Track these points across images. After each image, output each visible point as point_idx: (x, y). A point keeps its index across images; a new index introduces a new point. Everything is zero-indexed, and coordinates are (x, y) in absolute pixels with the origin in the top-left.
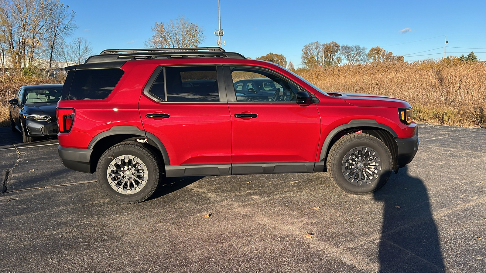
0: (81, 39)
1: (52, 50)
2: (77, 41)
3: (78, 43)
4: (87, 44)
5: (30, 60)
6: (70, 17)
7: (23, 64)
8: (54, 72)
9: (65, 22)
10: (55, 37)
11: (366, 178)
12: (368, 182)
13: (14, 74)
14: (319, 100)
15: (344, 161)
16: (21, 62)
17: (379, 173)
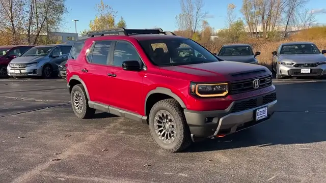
1: (289, 19)
2: (304, 11)
5: (273, 26)
8: (288, 34)
10: (293, 9)
11: (169, 138)
12: (170, 142)
13: (262, 36)
14: (147, 68)
15: (155, 120)
16: (267, 28)
17: (175, 135)
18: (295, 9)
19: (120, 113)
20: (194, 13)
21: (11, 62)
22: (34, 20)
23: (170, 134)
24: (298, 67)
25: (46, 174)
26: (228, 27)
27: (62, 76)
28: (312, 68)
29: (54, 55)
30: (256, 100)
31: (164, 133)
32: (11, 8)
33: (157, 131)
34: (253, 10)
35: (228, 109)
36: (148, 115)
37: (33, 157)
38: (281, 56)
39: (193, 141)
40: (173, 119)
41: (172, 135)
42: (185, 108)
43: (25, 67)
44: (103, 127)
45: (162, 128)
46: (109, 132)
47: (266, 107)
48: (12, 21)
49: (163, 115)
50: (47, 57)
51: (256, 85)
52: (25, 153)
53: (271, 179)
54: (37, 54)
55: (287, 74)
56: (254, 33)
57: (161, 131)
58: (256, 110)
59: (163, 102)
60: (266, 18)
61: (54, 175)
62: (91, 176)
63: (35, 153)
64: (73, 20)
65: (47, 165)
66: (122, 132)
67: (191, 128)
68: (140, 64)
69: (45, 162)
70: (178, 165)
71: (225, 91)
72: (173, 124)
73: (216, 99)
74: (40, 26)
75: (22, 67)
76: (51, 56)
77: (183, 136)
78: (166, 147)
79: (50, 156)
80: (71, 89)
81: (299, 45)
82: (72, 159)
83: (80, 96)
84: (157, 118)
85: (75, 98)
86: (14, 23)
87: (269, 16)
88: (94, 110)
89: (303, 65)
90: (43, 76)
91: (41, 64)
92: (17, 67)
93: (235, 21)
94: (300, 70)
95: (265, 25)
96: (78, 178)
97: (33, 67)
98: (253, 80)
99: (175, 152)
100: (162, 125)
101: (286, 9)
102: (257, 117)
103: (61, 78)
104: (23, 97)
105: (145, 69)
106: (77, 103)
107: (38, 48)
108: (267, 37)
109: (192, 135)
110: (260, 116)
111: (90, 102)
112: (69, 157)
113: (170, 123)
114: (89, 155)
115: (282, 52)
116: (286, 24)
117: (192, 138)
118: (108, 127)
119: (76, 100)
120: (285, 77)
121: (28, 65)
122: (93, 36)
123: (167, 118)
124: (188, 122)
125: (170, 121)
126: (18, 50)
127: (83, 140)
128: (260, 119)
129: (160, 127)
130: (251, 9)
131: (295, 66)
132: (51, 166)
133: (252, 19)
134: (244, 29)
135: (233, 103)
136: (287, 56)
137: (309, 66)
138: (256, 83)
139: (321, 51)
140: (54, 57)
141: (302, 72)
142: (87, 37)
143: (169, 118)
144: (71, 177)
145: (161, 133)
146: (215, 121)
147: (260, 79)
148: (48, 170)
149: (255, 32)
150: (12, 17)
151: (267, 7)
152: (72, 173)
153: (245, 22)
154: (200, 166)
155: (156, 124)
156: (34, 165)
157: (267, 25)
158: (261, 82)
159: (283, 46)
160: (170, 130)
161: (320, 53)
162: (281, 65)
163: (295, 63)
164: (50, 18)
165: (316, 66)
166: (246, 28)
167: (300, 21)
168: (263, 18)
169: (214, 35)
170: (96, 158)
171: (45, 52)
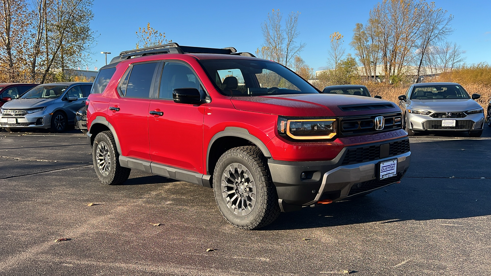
0: (450, 43)
1: (423, 56)
2: (445, 45)
3: (446, 48)
4: (456, 48)
5: (399, 67)
6: (446, 21)
7: (392, 71)
8: (422, 78)
9: (440, 27)
10: (428, 43)
11: (243, 206)
12: (244, 213)
13: (384, 80)
14: (211, 99)
15: (223, 178)
16: (390, 69)
17: (253, 203)
18: (431, 42)
19: (168, 171)
20: (284, 46)
21: (3, 107)
22: (43, 48)
23: (245, 201)
24: (437, 117)
25: (43, 257)
26: (333, 67)
27: (82, 128)
28: (458, 119)
29: (70, 98)
30: (379, 147)
31: (237, 199)
32: (8, 30)
33: (224, 195)
34: (370, 43)
35: (336, 160)
36: (211, 172)
37: (25, 235)
38: (412, 102)
39: (282, 210)
40: (252, 179)
41: (248, 202)
42: (269, 158)
43: (23, 115)
44: (140, 195)
45: (234, 191)
46: (148, 202)
47: (394, 159)
48: (9, 49)
49: (236, 171)
50: (60, 100)
51: (379, 125)
52: (13, 229)
53: (400, 264)
54: (44, 96)
55: (421, 128)
56: (373, 77)
57: (231, 196)
58: (380, 163)
59: (239, 151)
60: (388, 55)
61: (57, 260)
62: (116, 260)
63: (28, 229)
64: (102, 53)
65: (46, 246)
66: (169, 202)
67: (278, 189)
68: (201, 93)
69: (44, 241)
70: (256, 246)
71: (332, 131)
72: (250, 185)
73: (319, 144)
74: (51, 57)
75: (20, 115)
76: (65, 99)
77: (265, 206)
78: (238, 221)
79: (53, 234)
80: (92, 139)
81: (438, 87)
82: (87, 238)
83: (107, 151)
84: (226, 175)
85: (98, 151)
86: (12, 52)
87: (394, 53)
88: (127, 171)
89: (445, 114)
90: (52, 129)
91: (50, 110)
92: (12, 113)
93: (344, 58)
94: (441, 121)
95: (388, 65)
96: (95, 263)
97: (37, 114)
98: (374, 118)
99: (251, 230)
100: (234, 186)
101: (419, 42)
102: (381, 174)
103: (79, 131)
104: (19, 156)
105: (208, 101)
106: (101, 160)
107: (45, 87)
108: (390, 82)
109: (280, 201)
110: (385, 173)
111: (121, 158)
112: (83, 234)
113: (246, 184)
114: (115, 232)
115: (413, 96)
116: (419, 64)
117: (281, 206)
118: (147, 196)
119: (101, 156)
120: (418, 133)
121: (29, 112)
122: (129, 57)
123: (242, 177)
124: (275, 179)
125: (248, 180)
126: (16, 89)
127: (107, 212)
128: (385, 177)
129: (230, 189)
130: (367, 41)
131: (434, 116)
132: (53, 248)
133: (368, 55)
134: (356, 69)
135: (344, 150)
136: (421, 102)
137: (453, 115)
138: (380, 122)
139: (471, 96)
140: (71, 101)
141: (443, 125)
142: (120, 60)
143: (246, 176)
144: (85, 262)
145: (231, 198)
146: (316, 177)
147: (384, 117)
148: (47, 253)
149: (372, 75)
150: (9, 42)
151: (391, 39)
152: (86, 256)
153: (357, 60)
154: (290, 247)
155: (224, 184)
156: (26, 246)
157: (390, 66)
158: (387, 121)
159: (415, 88)
160: (246, 194)
161: (469, 98)
162: (412, 115)
163: (433, 112)
164: (67, 46)
165: (464, 116)
166: (361, 70)
167: (439, 61)
168: (385, 55)
169: (313, 79)
170: (125, 236)
171: (56, 93)
